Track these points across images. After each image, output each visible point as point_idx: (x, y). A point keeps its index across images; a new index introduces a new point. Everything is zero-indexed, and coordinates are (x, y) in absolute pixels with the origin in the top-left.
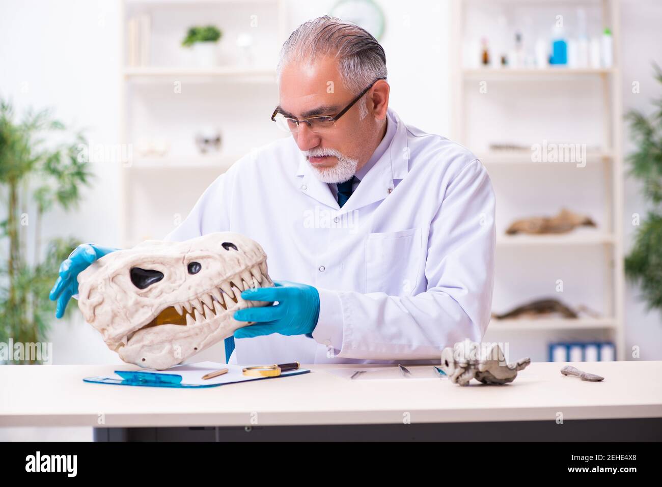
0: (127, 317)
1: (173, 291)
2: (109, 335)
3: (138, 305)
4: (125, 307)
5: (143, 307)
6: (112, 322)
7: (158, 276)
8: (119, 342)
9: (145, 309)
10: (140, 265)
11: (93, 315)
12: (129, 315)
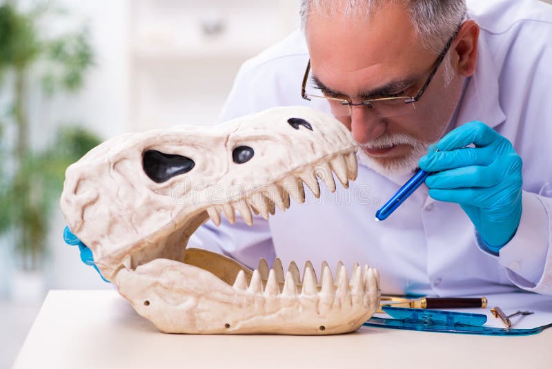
0: (133, 225)
1: (208, 186)
2: (103, 252)
3: (152, 207)
4: (130, 207)
5: (158, 210)
6: (109, 231)
7: (186, 164)
8: (117, 263)
9: (162, 214)
10: (159, 145)
11: (81, 219)
12: (137, 220)
